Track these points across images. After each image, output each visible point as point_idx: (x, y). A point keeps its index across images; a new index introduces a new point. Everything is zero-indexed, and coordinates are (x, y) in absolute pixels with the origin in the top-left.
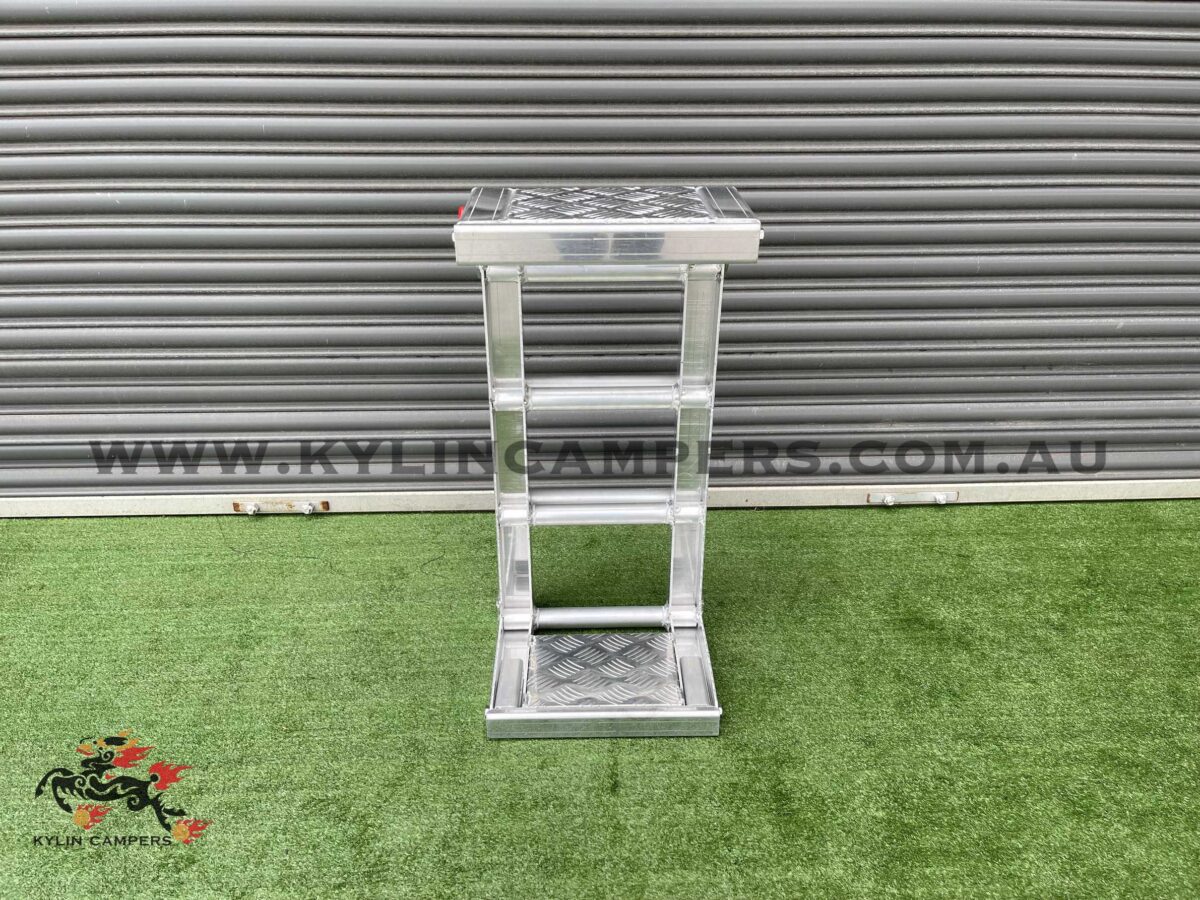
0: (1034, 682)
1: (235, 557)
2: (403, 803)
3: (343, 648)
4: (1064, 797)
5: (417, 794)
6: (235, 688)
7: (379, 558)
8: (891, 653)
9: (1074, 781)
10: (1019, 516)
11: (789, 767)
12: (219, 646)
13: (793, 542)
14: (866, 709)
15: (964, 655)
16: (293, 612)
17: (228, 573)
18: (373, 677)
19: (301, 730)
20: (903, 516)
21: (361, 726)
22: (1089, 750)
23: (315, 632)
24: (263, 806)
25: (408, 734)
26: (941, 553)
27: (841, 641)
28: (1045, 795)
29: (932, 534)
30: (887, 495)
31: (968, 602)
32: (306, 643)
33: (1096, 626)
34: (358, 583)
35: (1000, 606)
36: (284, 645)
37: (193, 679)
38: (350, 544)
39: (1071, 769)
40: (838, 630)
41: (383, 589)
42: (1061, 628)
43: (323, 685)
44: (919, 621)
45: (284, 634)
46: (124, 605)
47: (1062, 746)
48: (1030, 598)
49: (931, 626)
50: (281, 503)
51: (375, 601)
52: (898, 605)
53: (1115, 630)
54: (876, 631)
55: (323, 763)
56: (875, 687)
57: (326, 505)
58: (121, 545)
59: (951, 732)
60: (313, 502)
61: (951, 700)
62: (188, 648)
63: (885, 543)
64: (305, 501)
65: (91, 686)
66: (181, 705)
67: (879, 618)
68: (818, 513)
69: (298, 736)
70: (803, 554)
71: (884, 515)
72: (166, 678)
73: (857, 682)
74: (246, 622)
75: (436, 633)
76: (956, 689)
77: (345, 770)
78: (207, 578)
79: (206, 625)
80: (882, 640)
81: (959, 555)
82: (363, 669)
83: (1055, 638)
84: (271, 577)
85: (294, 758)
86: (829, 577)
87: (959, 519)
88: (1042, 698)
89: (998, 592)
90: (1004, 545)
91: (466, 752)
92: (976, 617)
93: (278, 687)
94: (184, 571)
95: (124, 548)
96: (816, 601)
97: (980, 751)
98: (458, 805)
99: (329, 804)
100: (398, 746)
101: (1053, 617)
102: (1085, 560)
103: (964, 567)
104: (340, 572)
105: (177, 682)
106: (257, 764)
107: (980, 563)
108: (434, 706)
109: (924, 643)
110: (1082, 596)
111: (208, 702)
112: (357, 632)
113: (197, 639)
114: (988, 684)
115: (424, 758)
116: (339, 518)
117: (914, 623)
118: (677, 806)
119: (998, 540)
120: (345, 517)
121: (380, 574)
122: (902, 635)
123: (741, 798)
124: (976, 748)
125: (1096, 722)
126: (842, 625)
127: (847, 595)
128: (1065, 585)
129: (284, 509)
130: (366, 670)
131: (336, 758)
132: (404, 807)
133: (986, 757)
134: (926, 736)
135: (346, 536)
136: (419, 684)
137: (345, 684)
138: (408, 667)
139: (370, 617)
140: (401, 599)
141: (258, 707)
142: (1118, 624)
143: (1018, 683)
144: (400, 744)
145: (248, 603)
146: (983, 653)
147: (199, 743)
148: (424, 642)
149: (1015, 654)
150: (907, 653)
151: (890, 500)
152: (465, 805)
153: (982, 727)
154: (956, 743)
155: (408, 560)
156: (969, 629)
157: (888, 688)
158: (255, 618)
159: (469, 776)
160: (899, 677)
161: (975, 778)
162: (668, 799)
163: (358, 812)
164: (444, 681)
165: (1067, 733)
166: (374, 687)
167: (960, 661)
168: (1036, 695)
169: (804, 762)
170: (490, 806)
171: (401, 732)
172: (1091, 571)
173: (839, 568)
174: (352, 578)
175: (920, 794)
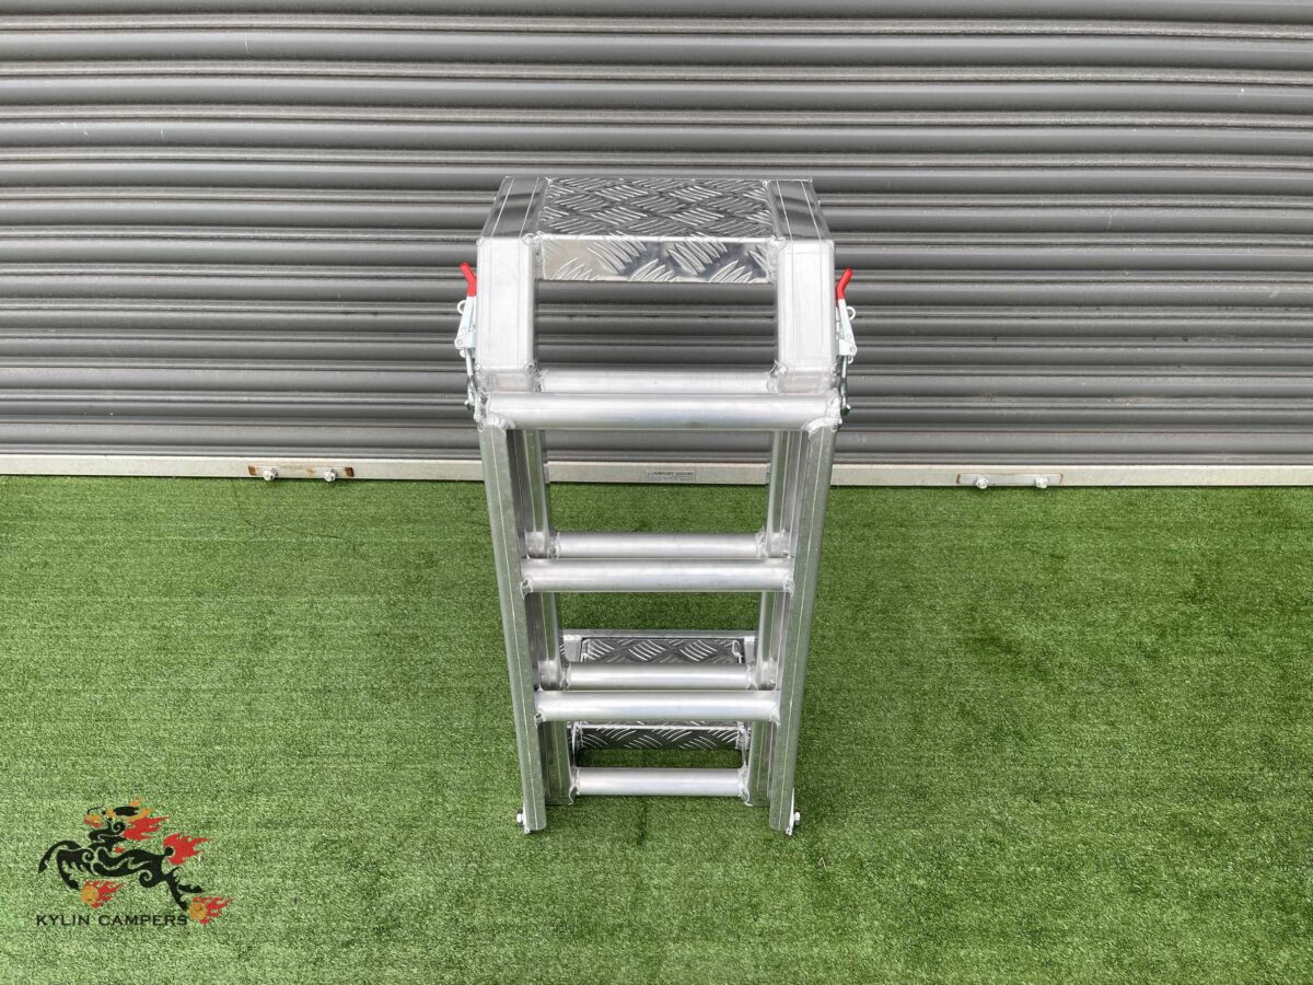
0: (1112, 724)
1: (251, 534)
2: (418, 849)
3: (363, 656)
4: (1123, 869)
5: (432, 839)
6: (247, 699)
7: (406, 539)
8: (958, 682)
9: (1137, 850)
10: (1130, 504)
11: (828, 821)
12: (231, 648)
13: (867, 532)
14: (921, 753)
15: (1039, 687)
16: (311, 607)
17: (242, 554)
18: (393, 693)
19: (316, 755)
20: (996, 500)
21: (378, 753)
22: (1158, 812)
23: (334, 632)
24: (273, 846)
25: (427, 766)
26: (1033, 552)
27: (906, 664)
28: (1102, 867)
29: (1026, 526)
30: (980, 476)
31: (1054, 618)
32: (324, 646)
33: (1194, 653)
34: (382, 572)
35: (1089, 625)
36: (301, 649)
37: (204, 687)
38: (377, 520)
39: (1136, 837)
40: (904, 649)
41: (409, 582)
42: (1153, 656)
43: (340, 699)
44: (994, 640)
45: (301, 634)
46: (133, 591)
47: (1130, 807)
48: (1125, 615)
49: (1008, 650)
50: (301, 468)
51: (400, 596)
52: (974, 620)
53: (1214, 660)
54: (945, 653)
55: (337, 797)
56: (936, 725)
57: (350, 471)
58: (128, 514)
59: (1010, 784)
60: (335, 468)
61: (1017, 745)
62: (200, 648)
63: (971, 537)
64: (326, 467)
65: (96, 691)
66: (191, 720)
67: (950, 635)
68: (899, 495)
69: (312, 763)
70: (875, 549)
71: (976, 499)
72: (175, 686)
73: (917, 719)
74: (262, 617)
75: (464, 639)
76: (1024, 730)
77: (360, 805)
78: (220, 560)
79: (219, 620)
80: (950, 665)
81: (1052, 556)
82: (383, 682)
83: (1145, 669)
84: (289, 561)
85: (307, 789)
86: (901, 580)
87: (1060, 508)
88: (1117, 745)
89: (1089, 606)
90: (1105, 544)
91: (487, 790)
92: (1060, 638)
93: (293, 700)
94: (196, 549)
95: (130, 517)
96: (884, 611)
97: (1039, 810)
98: (474, 854)
99: (341, 847)
100: (416, 779)
101: (1147, 640)
102: (1195, 567)
103: (1056, 572)
104: (363, 556)
105: (188, 690)
106: (268, 795)
107: (1074, 567)
108: (457, 731)
109: (997, 671)
110: (1183, 613)
111: (219, 717)
112: (378, 635)
113: (209, 637)
114: (1060, 724)
115: (443, 796)
116: (365, 485)
117: (989, 644)
118: (706, 865)
119: (1100, 536)
120: (372, 485)
121: (407, 562)
122: (973, 659)
123: (775, 858)
124: (1035, 805)
125: (1173, 778)
126: (909, 644)
127: (918, 604)
128: (1167, 598)
129: (304, 474)
130: (386, 683)
131: (350, 791)
132: (419, 853)
133: (1044, 817)
134: (982, 788)
135: (372, 510)
136: (443, 703)
137: (364, 700)
138: (432, 681)
139: (393, 616)
140: (428, 593)
141: (271, 724)
142: (1220, 653)
143: (1094, 725)
144: (419, 777)
145: (263, 594)
146: (1060, 685)
147: (209, 766)
148: (450, 650)
149: (1096, 688)
150: (976, 684)
151: (982, 483)
152: (482, 854)
153: (1045, 779)
154: (1015, 800)
155: (438, 543)
156: (1047, 653)
157: (951, 727)
158: (271, 612)
159: (489, 820)
160: (963, 713)
161: (1030, 844)
162: (696, 855)
163: (371, 857)
164: (470, 701)
165: (1138, 791)
166: (394, 704)
167: (1034, 693)
168: (1112, 742)
169: (845, 817)
170: (509, 856)
171: (420, 763)
172: (1200, 581)
173: (914, 568)
174: (376, 564)
175: (967, 859)
